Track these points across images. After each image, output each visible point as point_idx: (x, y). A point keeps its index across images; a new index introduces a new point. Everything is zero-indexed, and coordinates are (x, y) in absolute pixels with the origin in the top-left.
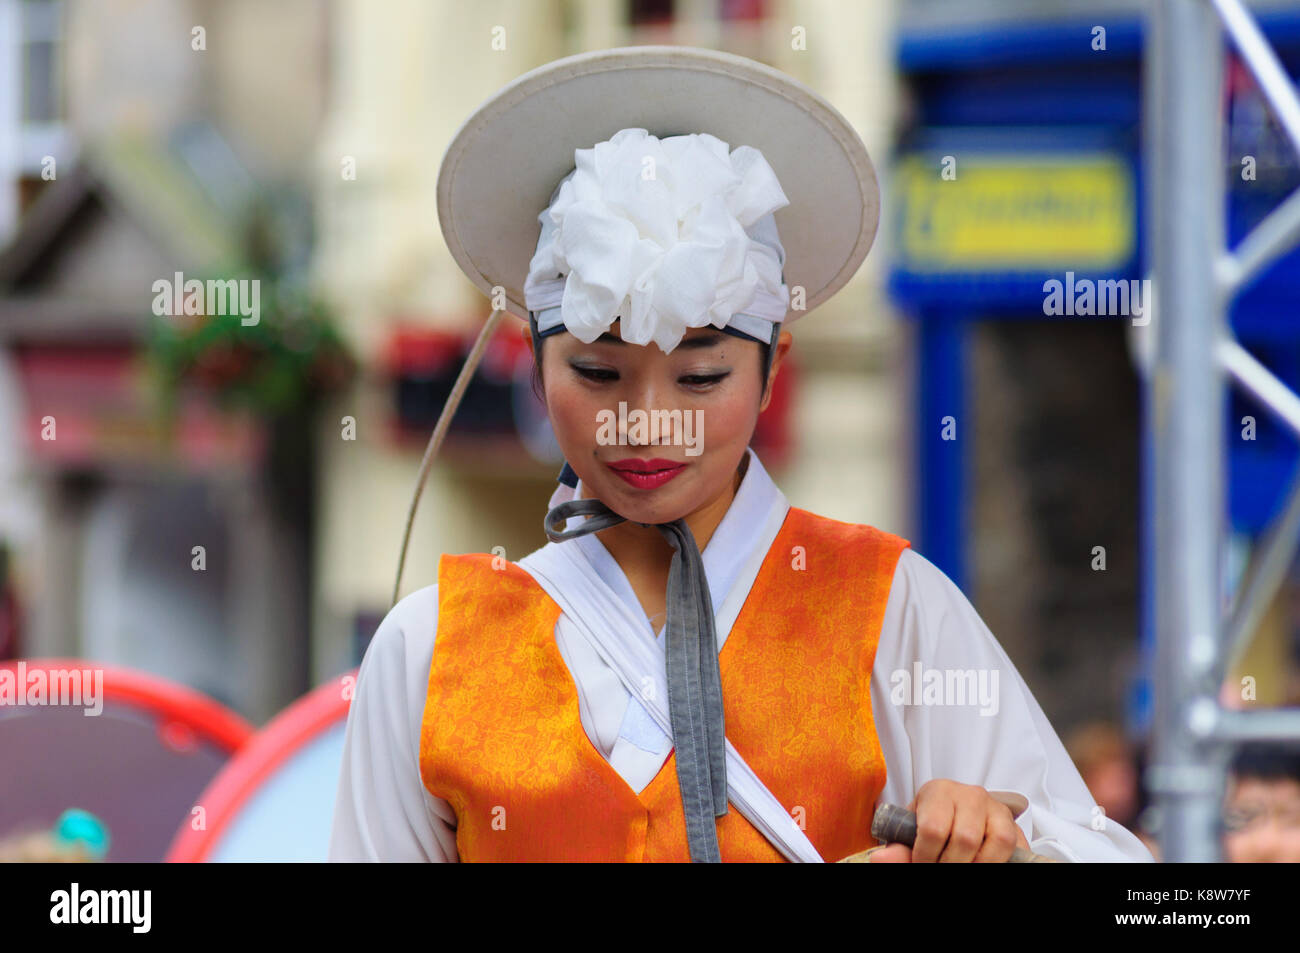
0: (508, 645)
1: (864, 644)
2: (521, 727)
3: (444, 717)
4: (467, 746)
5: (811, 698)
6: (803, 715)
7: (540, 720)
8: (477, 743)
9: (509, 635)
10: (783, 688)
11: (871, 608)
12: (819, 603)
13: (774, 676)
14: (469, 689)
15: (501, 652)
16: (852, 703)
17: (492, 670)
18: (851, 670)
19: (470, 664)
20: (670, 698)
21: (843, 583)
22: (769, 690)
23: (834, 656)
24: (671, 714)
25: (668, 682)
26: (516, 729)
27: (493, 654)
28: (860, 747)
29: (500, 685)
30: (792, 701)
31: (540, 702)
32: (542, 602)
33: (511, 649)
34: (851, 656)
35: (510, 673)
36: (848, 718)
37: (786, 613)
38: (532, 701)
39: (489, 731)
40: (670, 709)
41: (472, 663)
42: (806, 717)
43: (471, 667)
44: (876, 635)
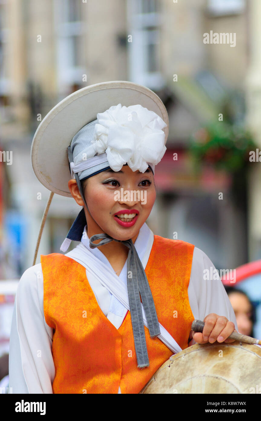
0: (68, 281)
1: (185, 278)
2: (78, 308)
3: (50, 306)
4: (61, 317)
5: (170, 297)
6: (168, 303)
7: (84, 305)
8: (64, 315)
9: (68, 278)
10: (160, 294)
11: (187, 266)
12: (170, 265)
13: (157, 290)
14: (58, 296)
15: (66, 283)
16: (183, 297)
17: (65, 289)
18: (182, 287)
19: (56, 288)
20: (129, 298)
21: (177, 258)
22: (156, 295)
23: (176, 282)
24: (130, 303)
25: (128, 293)
26: (76, 309)
27: (63, 284)
28: (186, 312)
29: (68, 294)
30: (164, 298)
31: (83, 300)
32: (78, 266)
33: (70, 282)
34: (182, 282)
35: (71, 290)
36: (182, 303)
37: (160, 269)
38: (80, 299)
39: (67, 311)
40: (129, 302)
41: (57, 288)
42: (169, 303)
43: (57, 289)
44: (189, 275)
